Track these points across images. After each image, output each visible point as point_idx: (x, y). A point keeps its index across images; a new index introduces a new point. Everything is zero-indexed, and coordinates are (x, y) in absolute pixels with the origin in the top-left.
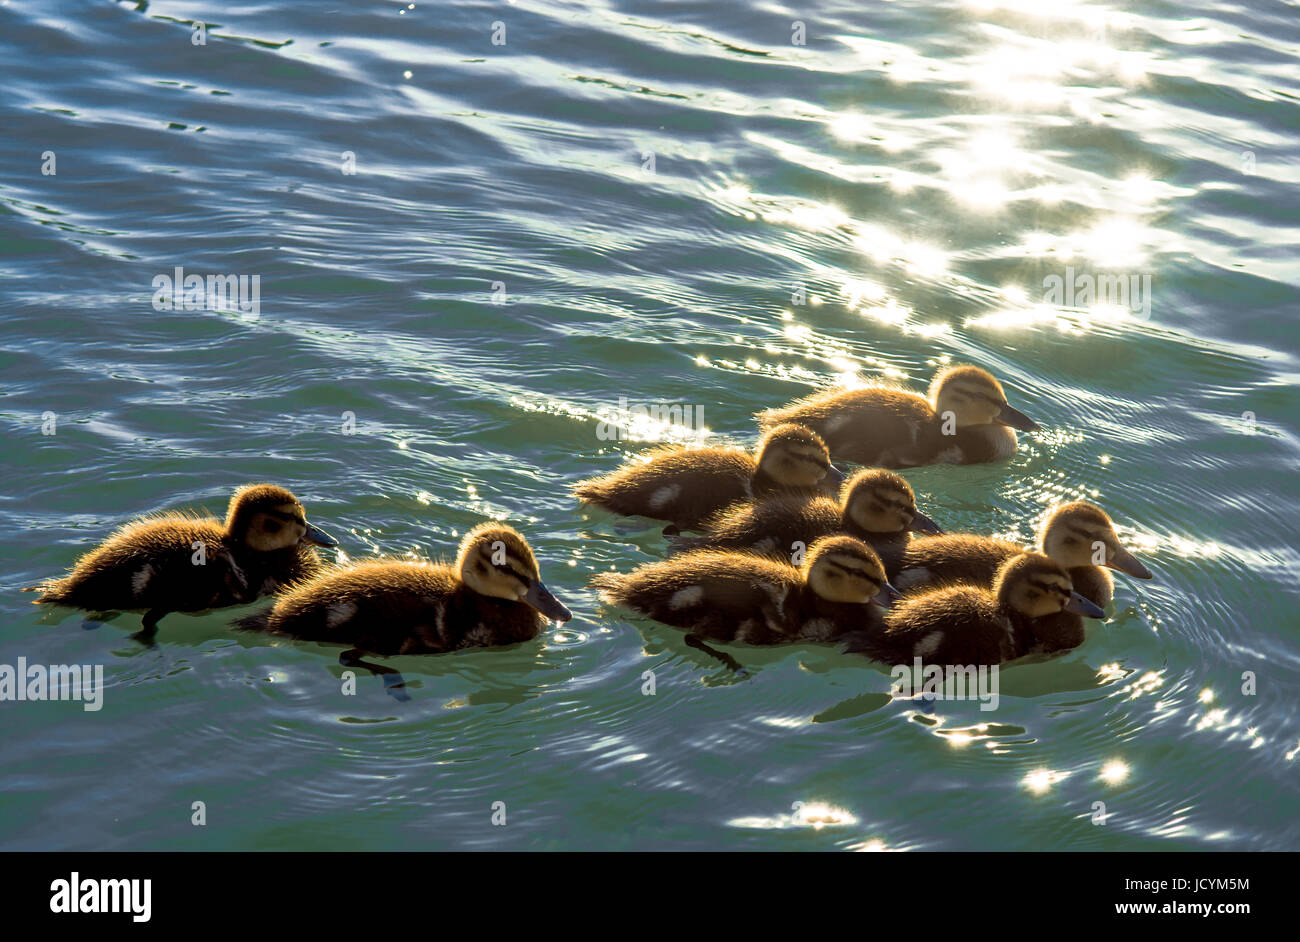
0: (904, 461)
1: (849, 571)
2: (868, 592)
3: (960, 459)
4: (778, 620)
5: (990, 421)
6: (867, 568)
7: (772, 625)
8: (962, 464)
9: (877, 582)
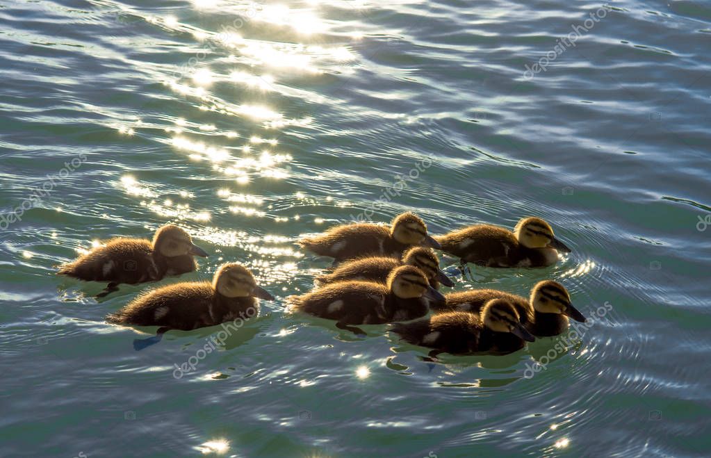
0: (501, 265)
1: (412, 282)
2: (421, 292)
3: (529, 264)
4: (383, 313)
5: (545, 246)
6: (420, 280)
7: (380, 316)
8: (531, 267)
9: (425, 286)
